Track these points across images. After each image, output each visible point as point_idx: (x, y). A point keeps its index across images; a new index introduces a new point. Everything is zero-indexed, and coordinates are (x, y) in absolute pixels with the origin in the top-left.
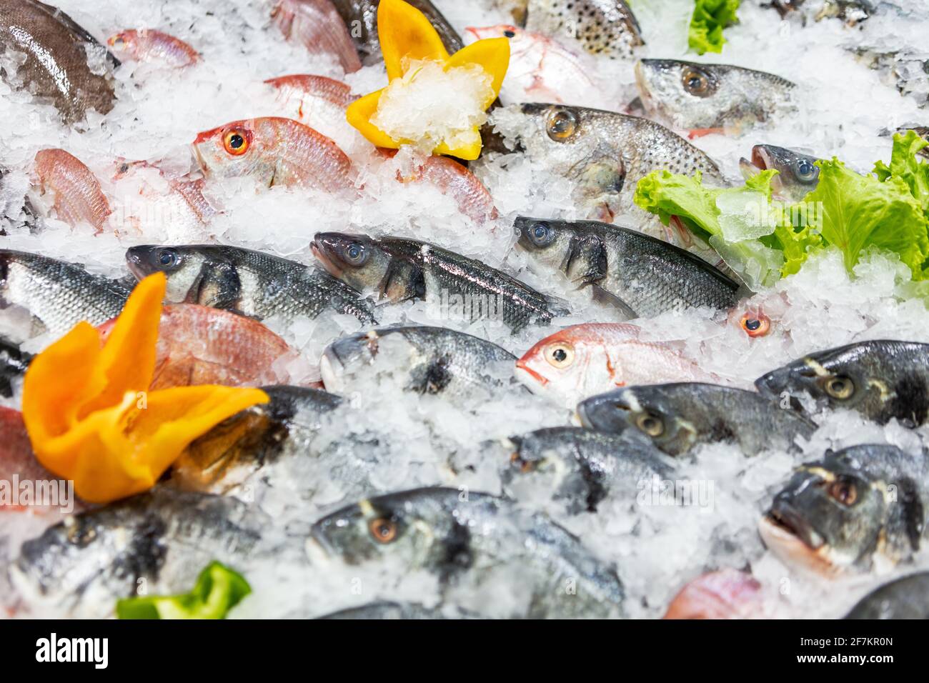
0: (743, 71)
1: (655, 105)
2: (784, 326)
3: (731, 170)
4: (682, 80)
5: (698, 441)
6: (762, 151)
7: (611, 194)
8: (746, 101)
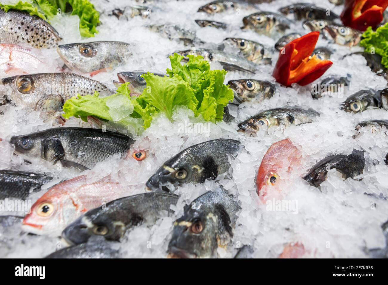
0: (106, 42)
1: (71, 65)
2: (151, 152)
3: (111, 86)
4: (80, 52)
5: (127, 229)
6: (121, 76)
7: (60, 111)
8: (111, 55)
